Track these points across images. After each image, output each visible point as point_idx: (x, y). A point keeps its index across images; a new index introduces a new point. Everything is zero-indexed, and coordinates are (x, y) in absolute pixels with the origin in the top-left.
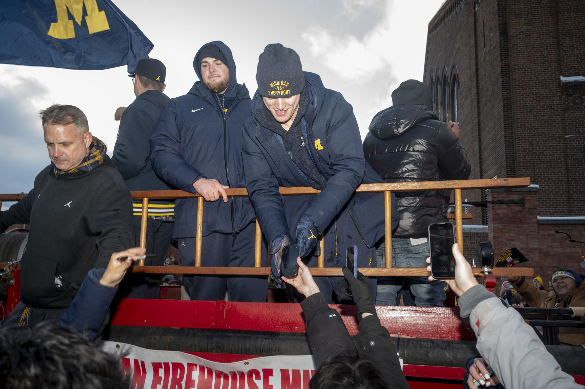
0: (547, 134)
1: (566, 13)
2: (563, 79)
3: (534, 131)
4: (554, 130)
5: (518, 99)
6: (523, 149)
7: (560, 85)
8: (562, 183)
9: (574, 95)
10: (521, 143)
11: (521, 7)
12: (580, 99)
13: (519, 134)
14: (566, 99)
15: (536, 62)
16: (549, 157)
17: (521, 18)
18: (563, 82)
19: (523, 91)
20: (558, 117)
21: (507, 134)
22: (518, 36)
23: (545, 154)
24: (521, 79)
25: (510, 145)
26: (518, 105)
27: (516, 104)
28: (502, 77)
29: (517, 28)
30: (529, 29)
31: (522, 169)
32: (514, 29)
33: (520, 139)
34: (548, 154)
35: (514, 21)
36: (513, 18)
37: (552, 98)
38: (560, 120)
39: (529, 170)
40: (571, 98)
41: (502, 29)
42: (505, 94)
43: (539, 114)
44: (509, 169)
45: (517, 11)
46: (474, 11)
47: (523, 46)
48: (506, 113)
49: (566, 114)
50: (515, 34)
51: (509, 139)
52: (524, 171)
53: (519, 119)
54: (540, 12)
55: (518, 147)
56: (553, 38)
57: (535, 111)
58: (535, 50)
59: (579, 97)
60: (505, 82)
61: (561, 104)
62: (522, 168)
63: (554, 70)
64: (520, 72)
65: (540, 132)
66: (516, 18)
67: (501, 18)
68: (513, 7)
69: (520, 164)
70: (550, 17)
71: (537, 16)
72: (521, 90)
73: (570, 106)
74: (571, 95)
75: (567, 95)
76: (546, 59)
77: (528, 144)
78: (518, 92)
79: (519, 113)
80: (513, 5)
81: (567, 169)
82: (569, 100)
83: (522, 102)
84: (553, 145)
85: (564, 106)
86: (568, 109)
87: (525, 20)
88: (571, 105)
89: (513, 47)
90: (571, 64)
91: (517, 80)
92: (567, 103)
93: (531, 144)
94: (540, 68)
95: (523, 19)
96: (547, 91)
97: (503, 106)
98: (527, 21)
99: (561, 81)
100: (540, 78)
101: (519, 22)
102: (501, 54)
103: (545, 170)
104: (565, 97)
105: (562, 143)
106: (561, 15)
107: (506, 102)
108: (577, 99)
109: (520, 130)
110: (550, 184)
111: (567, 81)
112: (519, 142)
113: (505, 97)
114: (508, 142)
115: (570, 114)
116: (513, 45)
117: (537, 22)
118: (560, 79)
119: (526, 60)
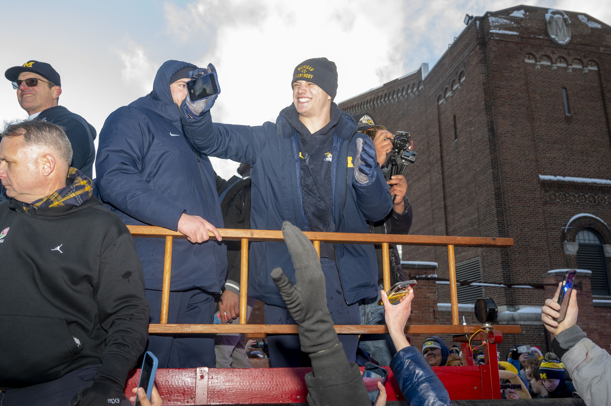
0: (533, 223)
1: (538, 121)
2: (542, 177)
3: (523, 220)
4: (538, 221)
5: (509, 190)
6: (516, 235)
7: (539, 182)
8: (547, 268)
9: (550, 192)
10: (514, 230)
11: (506, 110)
12: (554, 196)
13: (511, 221)
14: (545, 195)
15: (521, 159)
16: (536, 244)
17: (507, 119)
18: (541, 179)
19: (512, 183)
20: (540, 209)
21: (500, 220)
22: (506, 135)
23: (533, 241)
24: (510, 172)
25: (502, 231)
26: (510, 195)
27: (507, 194)
28: (493, 169)
29: (504, 128)
30: (514, 130)
31: (516, 254)
32: (502, 127)
33: (513, 226)
34: (535, 241)
35: (502, 121)
36: (500, 118)
37: (534, 192)
38: (542, 212)
39: (522, 255)
40: (548, 194)
41: (490, 126)
42: (496, 184)
43: (526, 205)
44: (503, 253)
45: (503, 113)
46: (438, 104)
47: (510, 144)
48: (497, 201)
49: (545, 207)
50: (503, 132)
51: (501, 224)
52: (518, 255)
53: (511, 207)
54: (520, 117)
55: (512, 233)
56: (531, 141)
57: (523, 202)
58: (519, 148)
59: (554, 194)
60: (495, 173)
61: (541, 198)
62: (516, 252)
63: (534, 168)
64: (509, 166)
65: (528, 221)
66: (503, 119)
67: (489, 116)
68: (500, 108)
69: (515, 249)
70: (528, 122)
71: (519, 120)
72: (511, 182)
73: (548, 201)
74: (547, 191)
75: (545, 190)
76: (528, 158)
77: (519, 231)
78: (509, 184)
79: (511, 203)
80: (499, 107)
81: (550, 256)
82: (546, 195)
83: (512, 193)
84: (538, 233)
85: (543, 200)
86: (546, 203)
87: (510, 121)
88: (548, 199)
89: (502, 143)
90: (545, 165)
91: (507, 173)
92: (545, 198)
93: (522, 231)
94: (523, 165)
95: (509, 120)
96: (530, 186)
97: (495, 194)
98: (511, 123)
99: (539, 178)
100: (525, 173)
101: (505, 123)
102: (490, 148)
103: (534, 256)
104: (544, 192)
105: (545, 233)
106: (535, 122)
107: (497, 191)
108: (552, 195)
109: (512, 218)
110: (539, 269)
111: (544, 179)
112: (512, 229)
113: (496, 186)
114: (501, 228)
115: (548, 207)
116: (502, 142)
117: (519, 125)
118: (539, 176)
119: (513, 156)
